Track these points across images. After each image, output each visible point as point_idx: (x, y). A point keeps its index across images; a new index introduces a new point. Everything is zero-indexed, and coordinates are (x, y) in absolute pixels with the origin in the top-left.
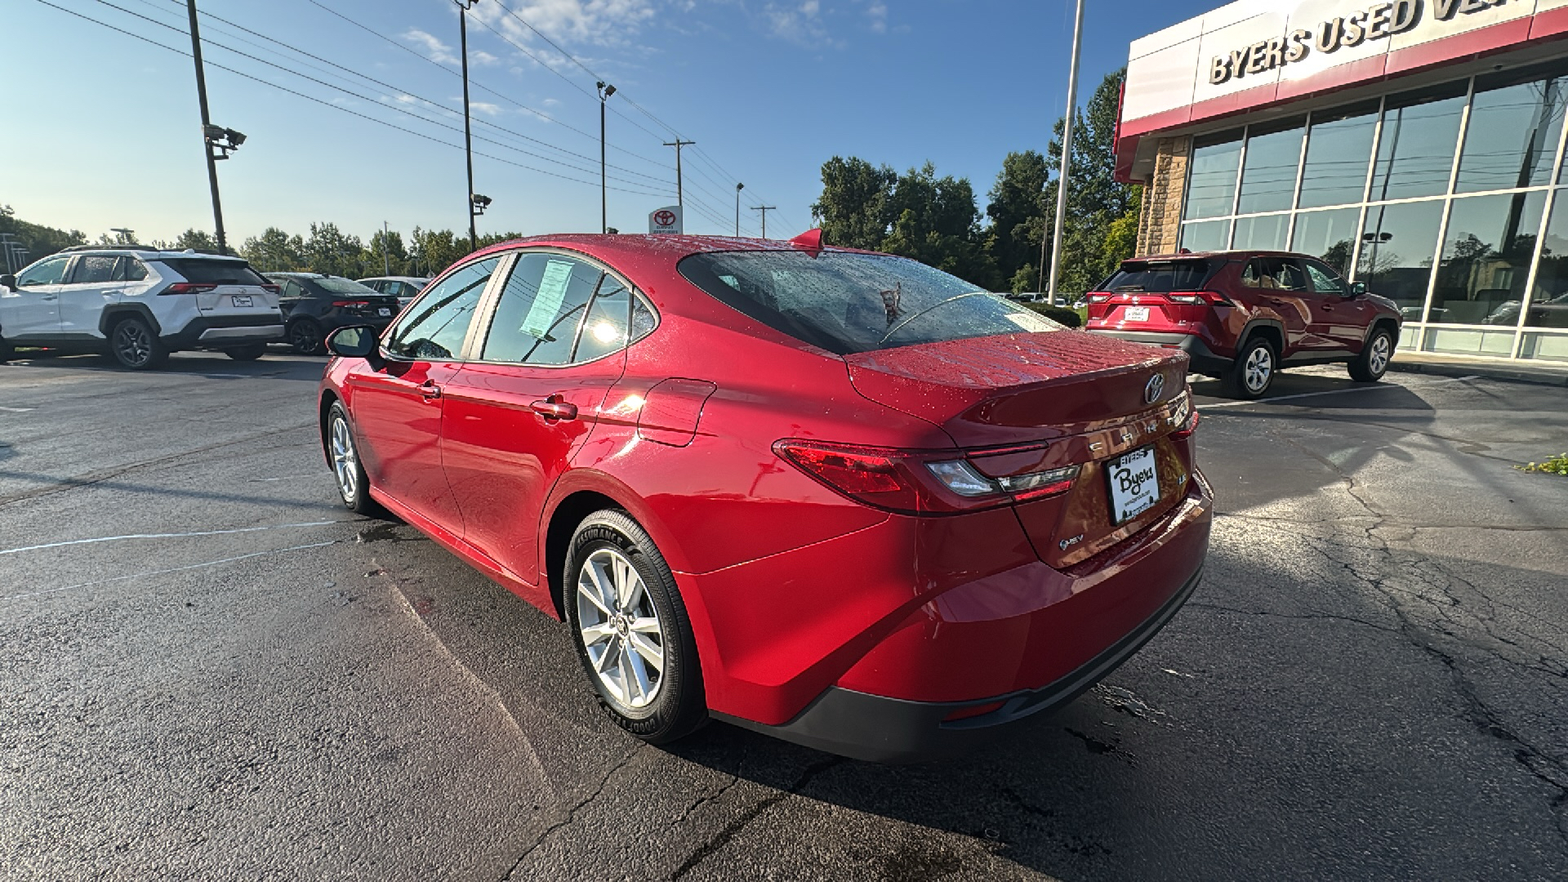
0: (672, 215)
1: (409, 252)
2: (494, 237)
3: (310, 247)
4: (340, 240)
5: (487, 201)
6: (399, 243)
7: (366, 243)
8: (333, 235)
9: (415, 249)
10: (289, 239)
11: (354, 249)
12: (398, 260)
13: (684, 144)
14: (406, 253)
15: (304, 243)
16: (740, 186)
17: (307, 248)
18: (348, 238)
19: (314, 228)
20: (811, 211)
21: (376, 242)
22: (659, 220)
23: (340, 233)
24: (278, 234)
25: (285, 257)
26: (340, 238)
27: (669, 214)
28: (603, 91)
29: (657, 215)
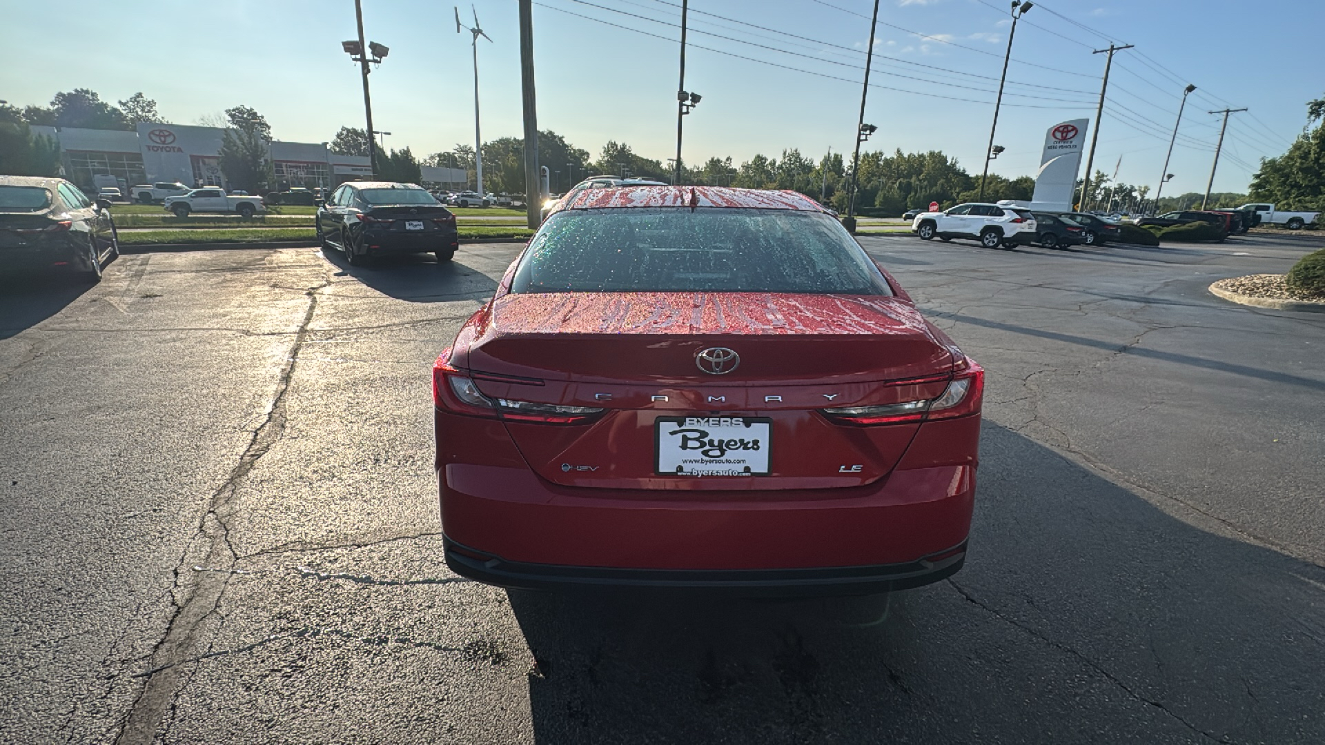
0: (1074, 128)
1: (846, 169)
2: (917, 156)
3: (780, 167)
4: (800, 162)
5: (872, 129)
6: (840, 162)
7: (817, 164)
8: (796, 158)
9: (852, 167)
10: (767, 163)
11: (808, 168)
12: (836, 176)
13: (1118, 49)
14: (844, 170)
15: (777, 165)
16: (1191, 89)
17: (778, 168)
18: (806, 160)
19: (785, 153)
20: (1308, 109)
21: (824, 164)
22: (1059, 135)
23: (801, 156)
24: (763, 159)
25: (763, 176)
26: (801, 160)
27: (1070, 128)
28: (1018, 9)
29: (1057, 130)
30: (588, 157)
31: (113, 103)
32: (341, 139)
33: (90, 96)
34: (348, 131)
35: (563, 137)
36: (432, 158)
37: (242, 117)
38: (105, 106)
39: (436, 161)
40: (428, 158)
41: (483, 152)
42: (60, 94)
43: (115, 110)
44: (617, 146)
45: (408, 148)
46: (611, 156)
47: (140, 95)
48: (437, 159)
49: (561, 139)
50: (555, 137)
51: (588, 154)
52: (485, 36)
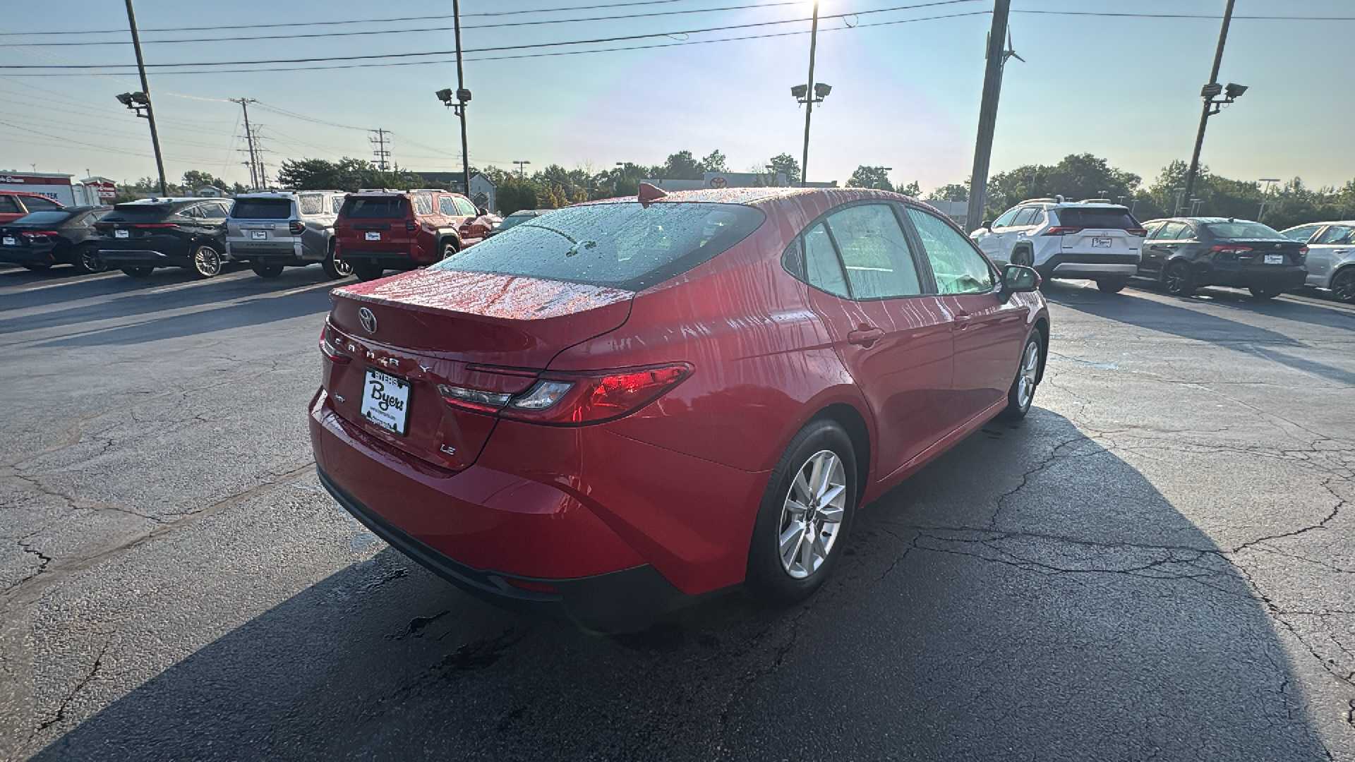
30: (1139, 182)
31: (699, 160)
32: (857, 178)
33: (687, 156)
34: (864, 168)
35: (1105, 160)
36: (940, 191)
37: (781, 164)
38: (695, 161)
39: (943, 195)
40: (934, 192)
41: (997, 183)
42: (671, 156)
43: (700, 164)
44: (1185, 166)
45: (916, 182)
46: (1173, 180)
47: (717, 152)
48: (945, 192)
49: (1102, 163)
50: (1094, 161)
51: (1138, 179)
52: (1019, 58)
